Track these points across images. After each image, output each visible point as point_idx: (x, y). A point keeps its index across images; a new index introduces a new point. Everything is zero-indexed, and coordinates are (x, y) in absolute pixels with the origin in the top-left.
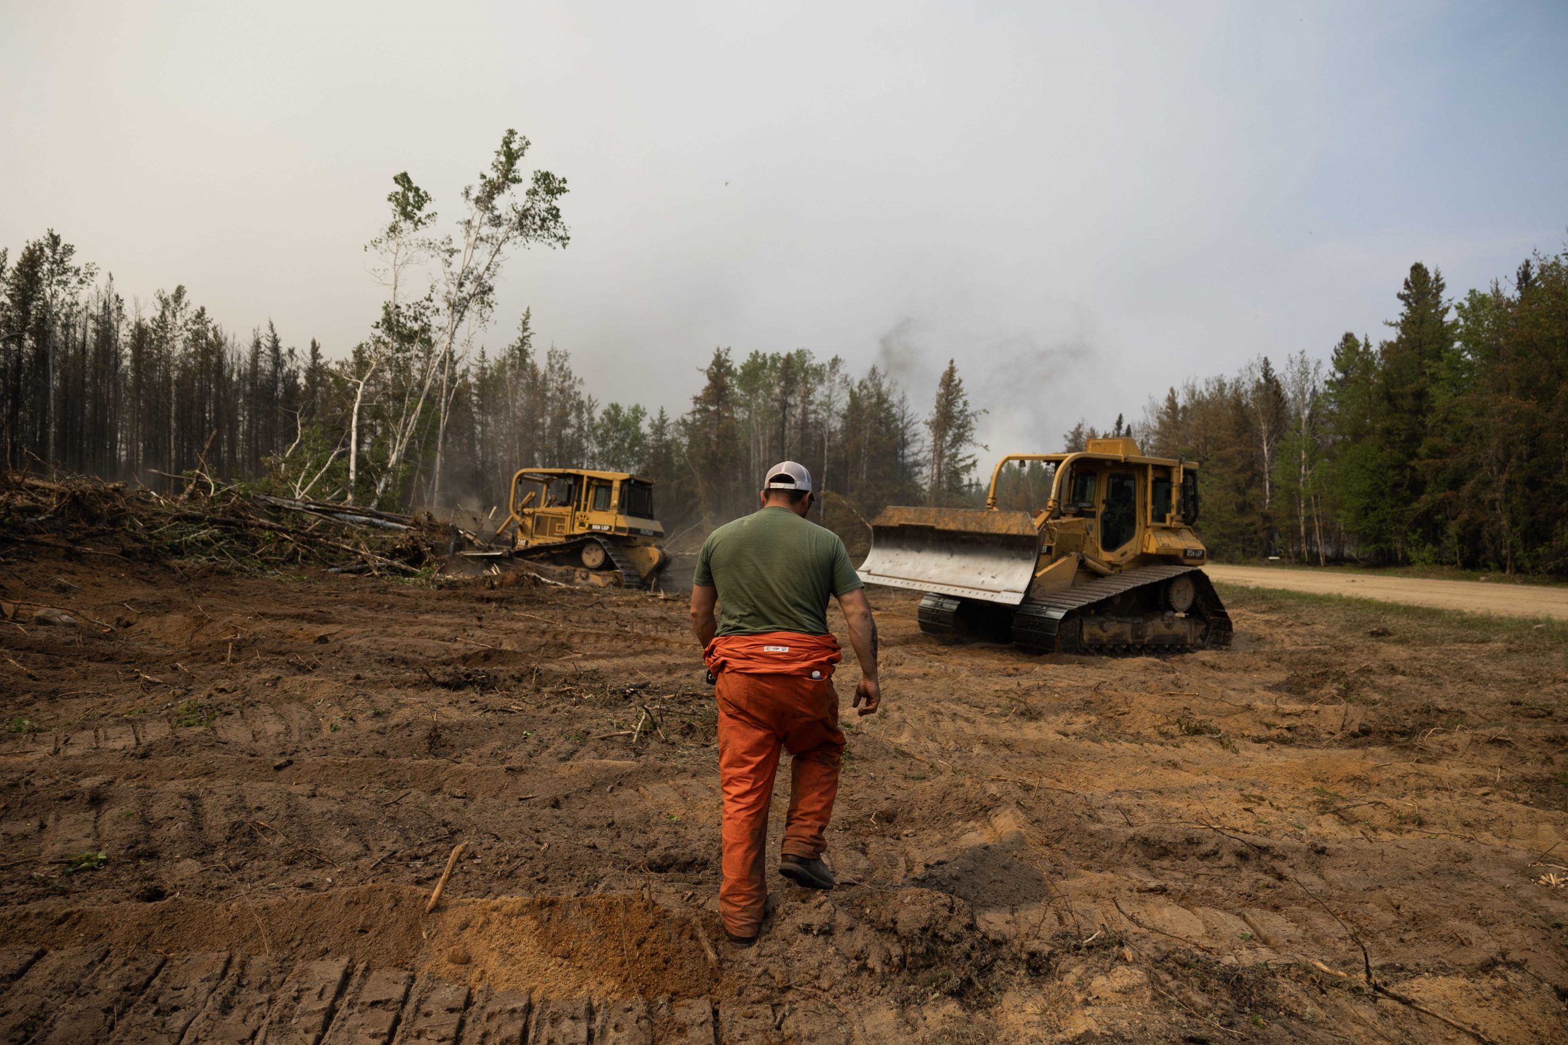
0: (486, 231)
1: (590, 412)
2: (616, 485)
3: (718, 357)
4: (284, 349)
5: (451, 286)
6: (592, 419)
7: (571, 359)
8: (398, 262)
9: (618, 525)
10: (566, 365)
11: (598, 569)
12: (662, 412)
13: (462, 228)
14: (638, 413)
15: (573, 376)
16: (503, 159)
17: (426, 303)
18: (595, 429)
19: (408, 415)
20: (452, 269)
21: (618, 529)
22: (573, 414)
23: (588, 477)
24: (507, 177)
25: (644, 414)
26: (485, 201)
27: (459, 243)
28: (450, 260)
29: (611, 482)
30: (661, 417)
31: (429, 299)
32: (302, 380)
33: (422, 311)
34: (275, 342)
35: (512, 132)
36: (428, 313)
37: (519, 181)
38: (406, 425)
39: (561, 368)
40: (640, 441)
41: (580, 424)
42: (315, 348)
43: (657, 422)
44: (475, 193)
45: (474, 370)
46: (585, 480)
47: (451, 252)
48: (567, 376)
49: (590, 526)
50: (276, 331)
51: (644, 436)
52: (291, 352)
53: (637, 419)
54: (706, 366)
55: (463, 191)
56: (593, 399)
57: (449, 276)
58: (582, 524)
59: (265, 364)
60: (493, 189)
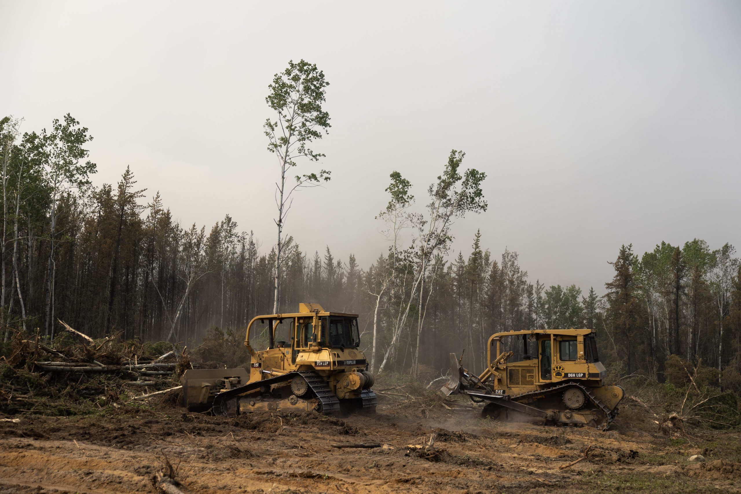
0: (442, 211)
1: (538, 293)
2: (580, 339)
3: (623, 252)
4: (335, 262)
5: (424, 242)
6: (540, 298)
7: (519, 258)
8: (397, 227)
9: (591, 372)
10: (516, 262)
11: (579, 410)
12: (592, 292)
13: (429, 209)
14: (574, 292)
15: (520, 270)
16: (450, 168)
17: (410, 250)
18: (543, 305)
19: (402, 316)
20: (424, 233)
21: (590, 375)
22: (525, 295)
23: (554, 335)
24: (453, 176)
25: (579, 292)
26: (441, 194)
27: (427, 217)
28: (423, 228)
29: (575, 337)
30: (591, 296)
31: (412, 248)
32: (345, 280)
33: (409, 255)
34: (330, 259)
35: (454, 152)
36: (412, 255)
37: (460, 179)
38: (401, 319)
39: (512, 265)
40: (577, 313)
41: (530, 302)
42: (352, 260)
43: (588, 300)
44: (435, 189)
45: (455, 269)
46: (552, 338)
47: (423, 223)
48: (516, 271)
49: (566, 375)
50: (331, 253)
51: (581, 309)
52: (339, 263)
53: (574, 297)
54: (615, 260)
55: (429, 188)
56: (541, 283)
57: (422, 237)
58: (559, 374)
59: (324, 275)
60: (447, 185)
